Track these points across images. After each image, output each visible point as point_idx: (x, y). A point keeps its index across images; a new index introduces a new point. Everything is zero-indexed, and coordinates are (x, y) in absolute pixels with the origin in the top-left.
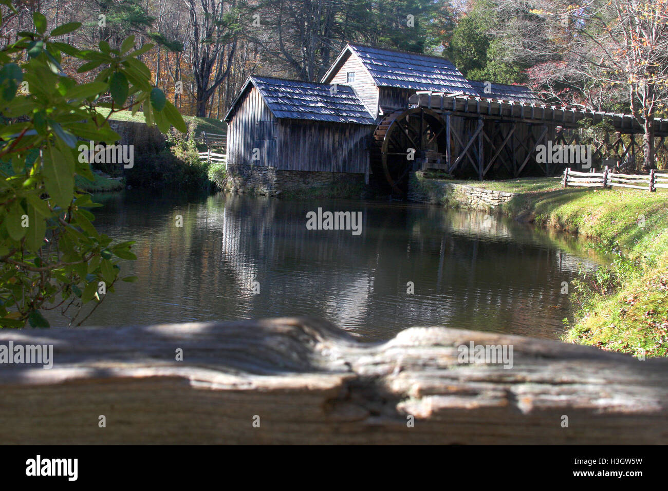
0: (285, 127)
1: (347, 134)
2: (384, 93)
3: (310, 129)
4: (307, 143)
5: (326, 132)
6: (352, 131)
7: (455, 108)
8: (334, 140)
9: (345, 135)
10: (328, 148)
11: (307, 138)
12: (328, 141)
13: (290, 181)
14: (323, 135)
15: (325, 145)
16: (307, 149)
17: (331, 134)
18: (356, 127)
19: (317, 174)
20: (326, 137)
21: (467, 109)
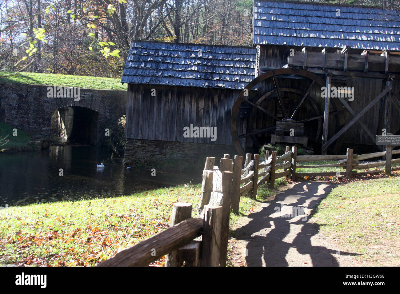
0: (135, 94)
1: (216, 100)
2: (267, 52)
3: (167, 95)
4: (162, 111)
5: (187, 99)
6: (223, 97)
7: (345, 67)
8: (198, 107)
9: (213, 101)
10: (190, 115)
11: (162, 105)
12: (191, 109)
13: (141, 150)
14: (184, 102)
15: (186, 113)
16: (162, 117)
17: (193, 101)
18: (228, 93)
19: (178, 144)
20: (186, 104)
21: (367, 67)
